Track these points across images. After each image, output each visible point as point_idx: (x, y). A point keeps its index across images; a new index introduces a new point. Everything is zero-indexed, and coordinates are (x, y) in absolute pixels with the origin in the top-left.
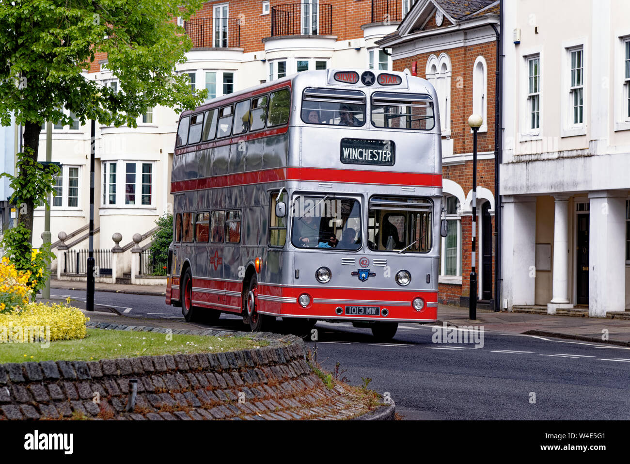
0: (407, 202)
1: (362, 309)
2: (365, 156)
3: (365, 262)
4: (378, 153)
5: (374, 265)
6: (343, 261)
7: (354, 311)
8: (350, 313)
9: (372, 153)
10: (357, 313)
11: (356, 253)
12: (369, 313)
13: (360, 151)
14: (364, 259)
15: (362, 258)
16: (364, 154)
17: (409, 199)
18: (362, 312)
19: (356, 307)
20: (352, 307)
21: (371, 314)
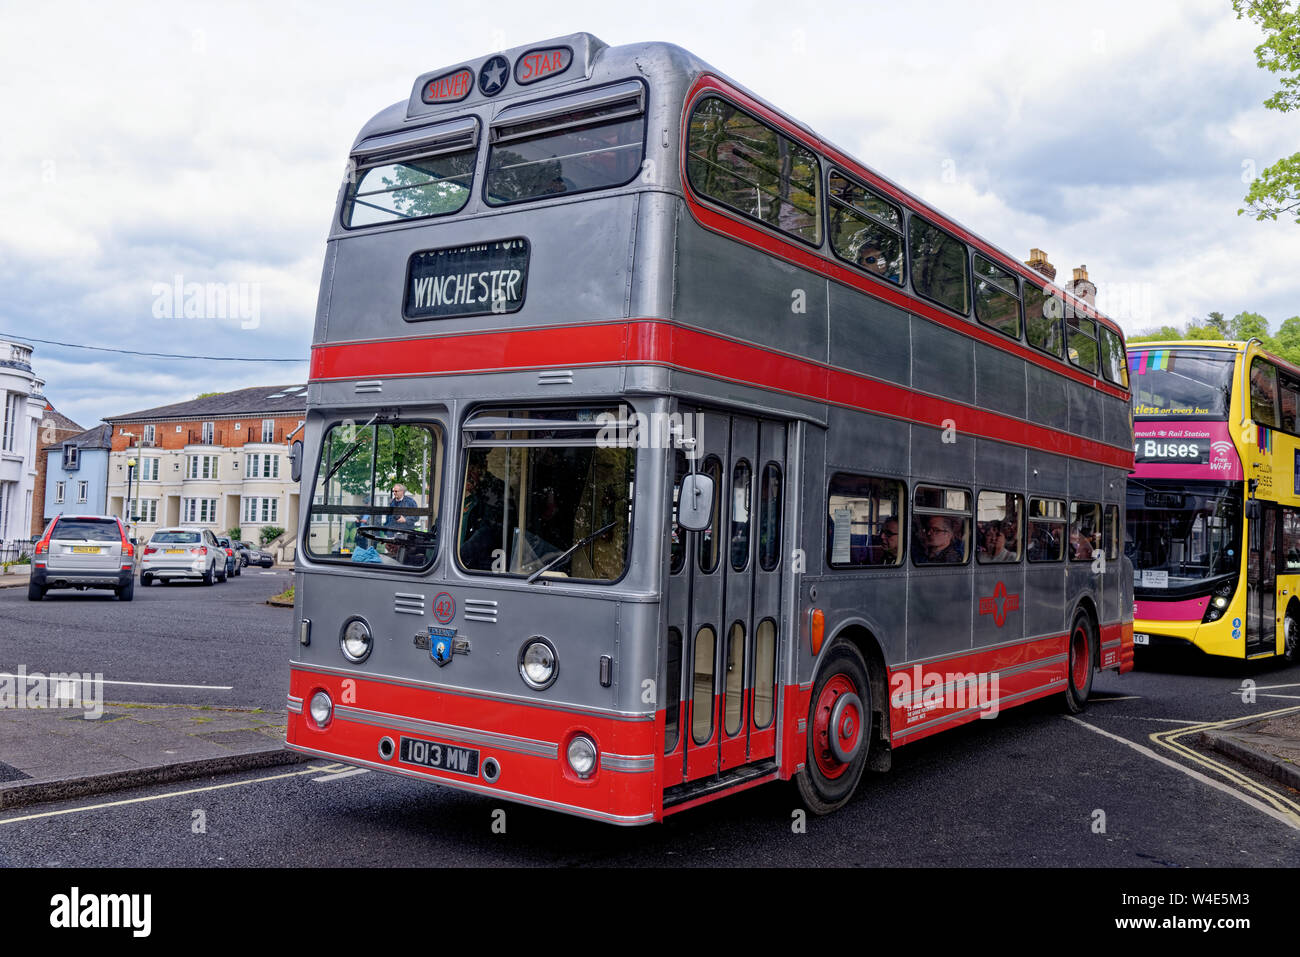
0: (576, 419)
1: (436, 751)
2: (461, 292)
3: (445, 609)
4: (488, 280)
5: (467, 616)
6: (397, 601)
7: (419, 756)
8: (410, 758)
9: (475, 282)
10: (426, 762)
11: (424, 580)
12: (452, 768)
13: (451, 281)
14: (447, 598)
15: (440, 595)
16: (459, 288)
17: (584, 412)
18: (436, 759)
19: (424, 743)
20: (415, 742)
21: (458, 770)
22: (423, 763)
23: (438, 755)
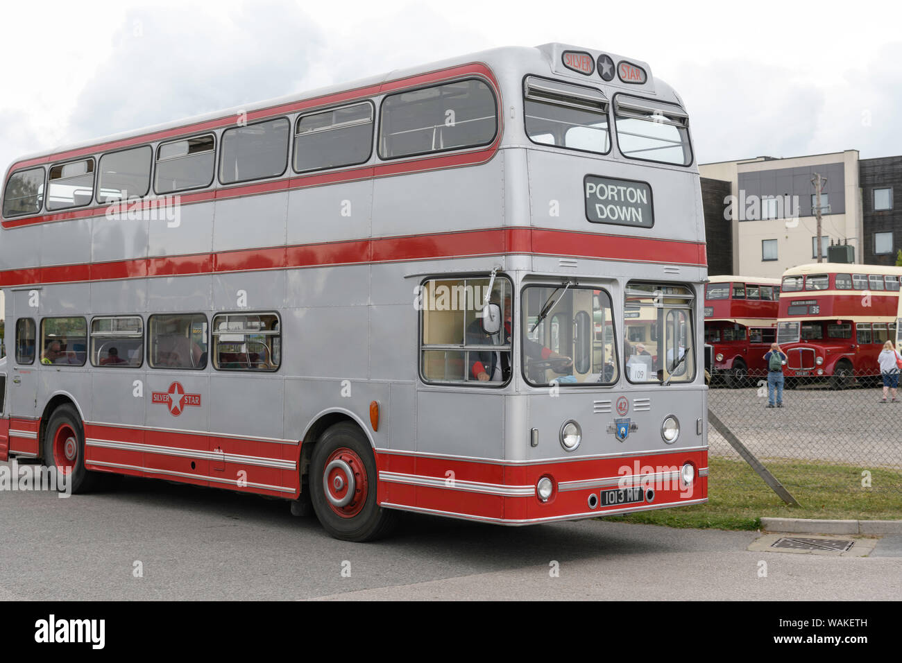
1: (621, 494)
3: (623, 406)
5: (635, 409)
6: (594, 406)
8: (607, 503)
10: (617, 502)
11: (612, 390)
12: (630, 500)
14: (622, 400)
18: (621, 499)
19: (614, 491)
20: (609, 492)
21: (634, 501)
22: (615, 503)
23: (622, 496)
